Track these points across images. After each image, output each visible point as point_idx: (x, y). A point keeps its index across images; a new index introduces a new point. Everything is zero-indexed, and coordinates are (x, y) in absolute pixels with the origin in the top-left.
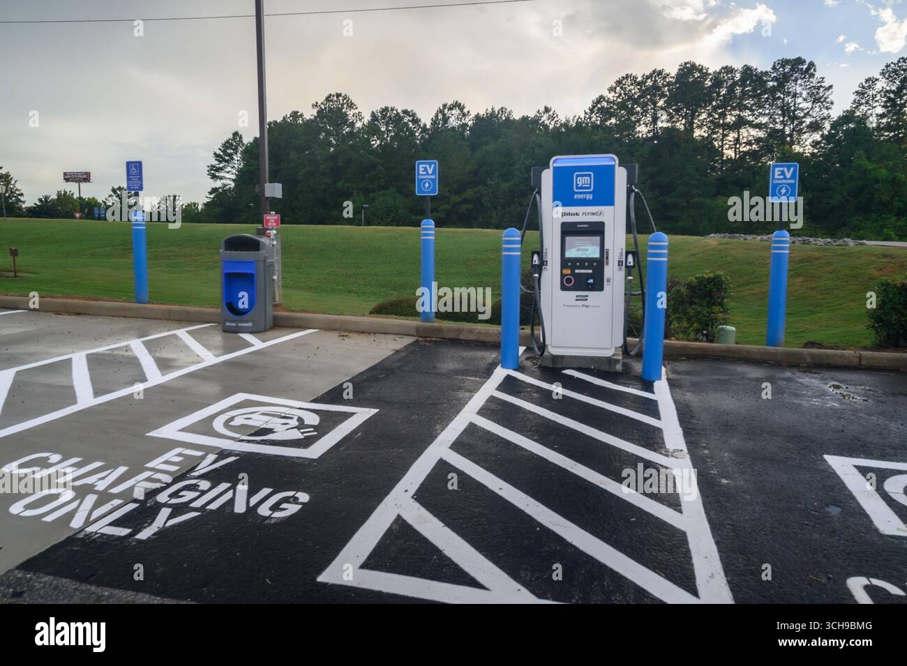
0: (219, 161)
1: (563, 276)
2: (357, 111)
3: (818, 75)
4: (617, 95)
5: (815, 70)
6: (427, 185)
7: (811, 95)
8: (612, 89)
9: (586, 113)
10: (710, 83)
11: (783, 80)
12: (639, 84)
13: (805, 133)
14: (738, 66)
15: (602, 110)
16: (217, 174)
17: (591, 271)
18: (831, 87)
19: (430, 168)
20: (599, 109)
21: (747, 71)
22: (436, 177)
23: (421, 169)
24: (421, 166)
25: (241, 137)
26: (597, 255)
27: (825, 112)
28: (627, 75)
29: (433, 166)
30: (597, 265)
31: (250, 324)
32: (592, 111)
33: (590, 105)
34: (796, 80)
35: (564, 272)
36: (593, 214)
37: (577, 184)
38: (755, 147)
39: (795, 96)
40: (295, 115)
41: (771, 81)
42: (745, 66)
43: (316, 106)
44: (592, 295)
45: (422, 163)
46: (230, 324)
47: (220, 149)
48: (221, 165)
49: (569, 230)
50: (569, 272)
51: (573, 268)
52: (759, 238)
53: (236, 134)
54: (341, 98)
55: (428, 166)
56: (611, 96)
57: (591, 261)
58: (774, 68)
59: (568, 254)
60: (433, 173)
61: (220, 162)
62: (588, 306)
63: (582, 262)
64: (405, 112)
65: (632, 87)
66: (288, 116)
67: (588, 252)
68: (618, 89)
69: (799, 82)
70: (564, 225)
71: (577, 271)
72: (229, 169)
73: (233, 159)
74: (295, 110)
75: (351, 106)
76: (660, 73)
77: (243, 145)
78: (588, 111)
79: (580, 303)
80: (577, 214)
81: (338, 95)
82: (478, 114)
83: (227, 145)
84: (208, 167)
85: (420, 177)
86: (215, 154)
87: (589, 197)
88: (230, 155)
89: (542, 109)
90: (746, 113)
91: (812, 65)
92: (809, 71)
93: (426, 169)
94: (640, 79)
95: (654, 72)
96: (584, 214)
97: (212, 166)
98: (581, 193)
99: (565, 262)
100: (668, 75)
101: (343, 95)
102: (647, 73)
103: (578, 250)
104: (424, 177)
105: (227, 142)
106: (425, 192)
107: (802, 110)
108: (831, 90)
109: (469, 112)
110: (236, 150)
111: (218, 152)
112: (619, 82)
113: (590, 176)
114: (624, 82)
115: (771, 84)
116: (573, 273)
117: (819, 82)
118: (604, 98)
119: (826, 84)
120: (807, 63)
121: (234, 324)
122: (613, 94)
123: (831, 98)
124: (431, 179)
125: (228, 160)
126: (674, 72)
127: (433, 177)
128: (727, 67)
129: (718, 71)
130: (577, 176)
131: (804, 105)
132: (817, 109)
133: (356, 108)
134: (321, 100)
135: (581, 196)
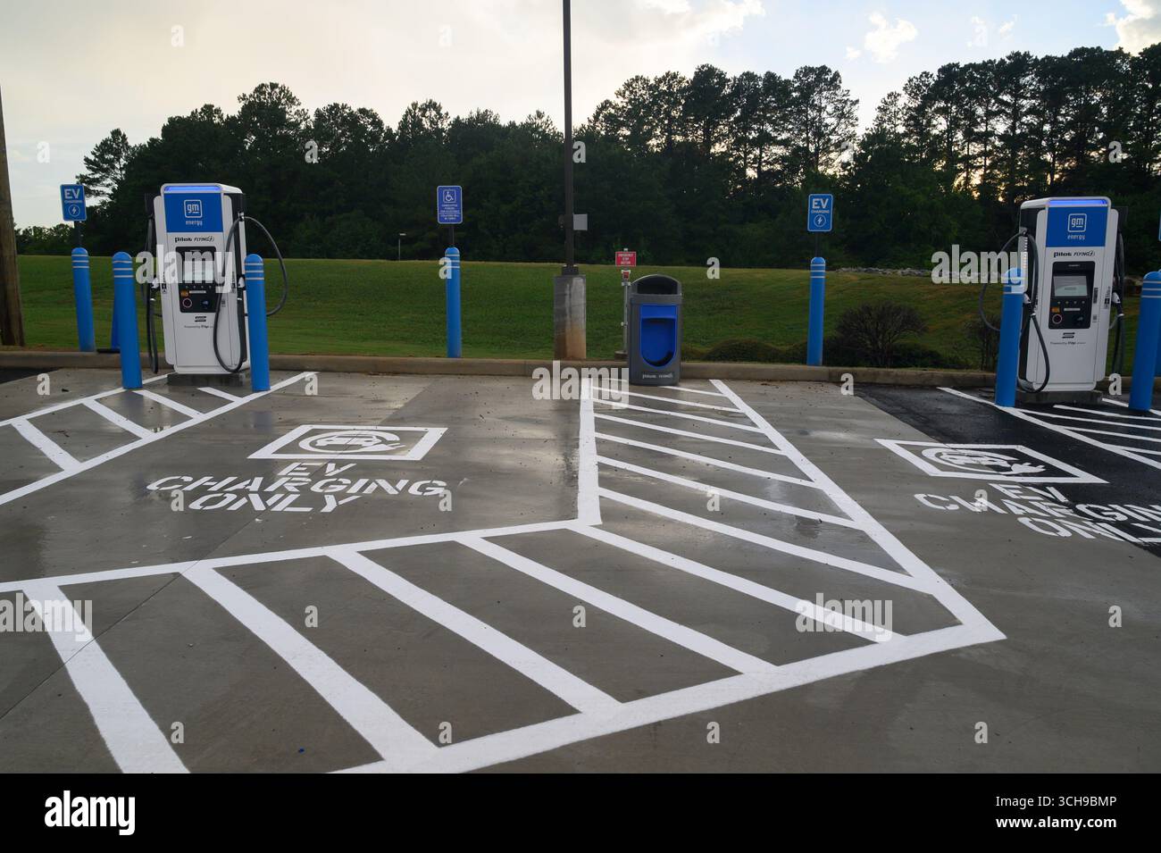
0: (93, 169)
1: (1051, 314)
2: (300, 108)
3: (844, 86)
4: (627, 100)
5: (840, 82)
6: (820, 221)
7: (836, 109)
8: (619, 94)
9: (590, 121)
10: (729, 91)
11: (807, 91)
12: (651, 88)
13: (832, 152)
14: (761, 73)
15: (609, 118)
16: (92, 188)
17: (1079, 309)
18: (857, 101)
19: (824, 202)
20: (605, 116)
21: (770, 77)
22: (830, 212)
23: (814, 203)
24: (814, 200)
25: (124, 138)
26: (1084, 293)
27: (851, 129)
28: (637, 77)
29: (827, 200)
30: (1085, 303)
31: (670, 376)
32: (596, 118)
33: (593, 111)
34: (820, 92)
35: (1053, 310)
36: (1084, 254)
37: (1071, 225)
38: (778, 167)
39: (820, 109)
40: (208, 109)
41: (795, 92)
42: (768, 73)
43: (243, 99)
44: (1079, 333)
45: (815, 197)
46: (648, 376)
47: (93, 154)
48: (97, 176)
49: (1060, 269)
50: (1058, 310)
51: (1062, 307)
52: (899, 272)
53: (116, 133)
54: (277, 90)
55: (822, 200)
56: (620, 102)
57: (1079, 299)
58: (797, 76)
59: (1059, 293)
60: (828, 208)
61: (95, 171)
62: (1073, 343)
63: (1071, 301)
64: (363, 111)
65: (643, 92)
66: (199, 111)
67: (1077, 291)
68: (627, 93)
69: (825, 93)
70: (1056, 265)
71: (1065, 309)
72: (109, 181)
73: (114, 167)
74: (208, 103)
75: (291, 100)
76: (675, 76)
77: (128, 147)
78: (592, 118)
79: (1066, 340)
80: (1069, 254)
81: (274, 86)
82: (458, 117)
83: (104, 147)
84: (77, 177)
85: (813, 212)
86: (87, 160)
87: (1082, 237)
88: (111, 162)
89: (534, 114)
90: (769, 128)
91: (837, 75)
92: (834, 82)
93: (819, 203)
94: (652, 82)
95: (668, 74)
96: (1075, 254)
97: (81, 176)
98: (1074, 234)
99: (1055, 301)
100: (684, 79)
101: (280, 86)
102: (660, 76)
103: (1066, 289)
104: (817, 212)
105: (104, 143)
106: (818, 229)
107: (827, 125)
108: (857, 105)
109: (447, 114)
110: (117, 154)
111: (92, 158)
112: (628, 85)
113: (1083, 217)
114: (634, 85)
115: (794, 94)
116: (1062, 312)
117: (844, 95)
118: (611, 104)
119: (852, 97)
120: (833, 72)
121: (654, 376)
122: (621, 99)
123: (856, 114)
124: (824, 214)
125: (107, 169)
126: (690, 76)
127: (827, 212)
128: (748, 73)
129: (738, 77)
130: (1072, 217)
131: (829, 120)
132: (843, 126)
133: (299, 104)
134: (249, 91)
135: (1075, 237)
